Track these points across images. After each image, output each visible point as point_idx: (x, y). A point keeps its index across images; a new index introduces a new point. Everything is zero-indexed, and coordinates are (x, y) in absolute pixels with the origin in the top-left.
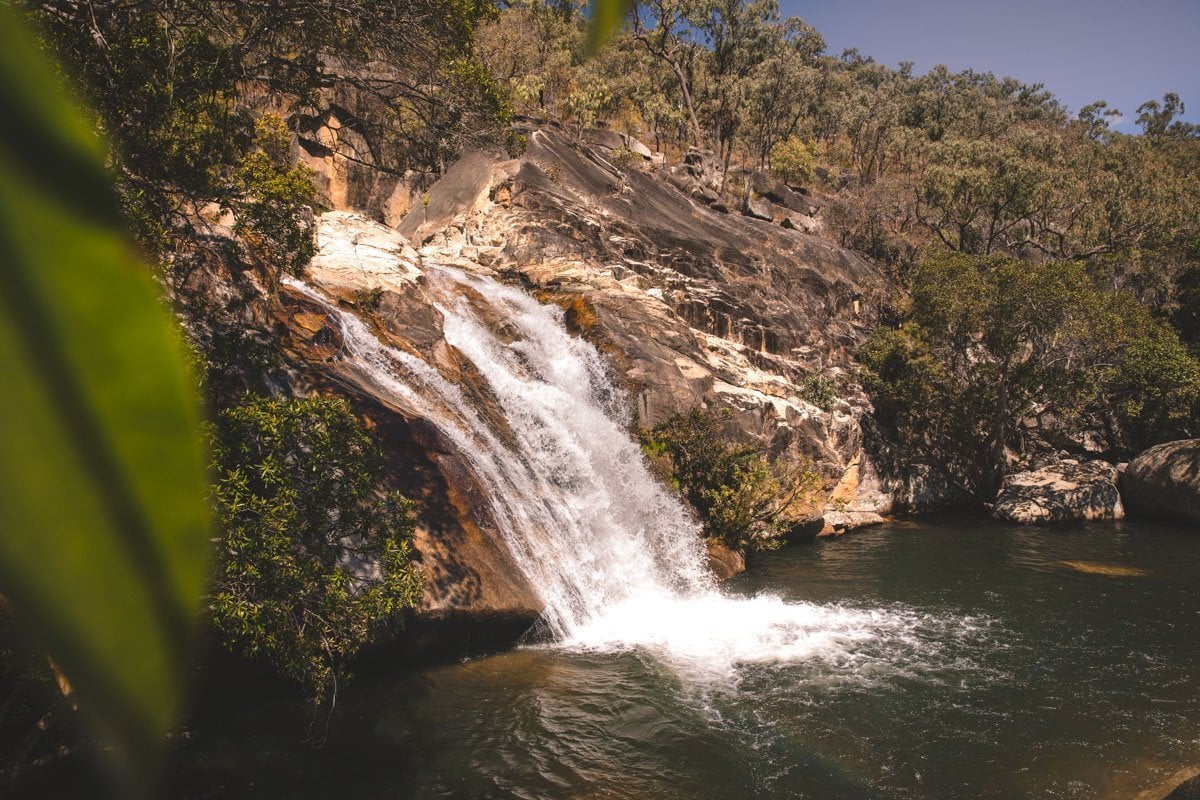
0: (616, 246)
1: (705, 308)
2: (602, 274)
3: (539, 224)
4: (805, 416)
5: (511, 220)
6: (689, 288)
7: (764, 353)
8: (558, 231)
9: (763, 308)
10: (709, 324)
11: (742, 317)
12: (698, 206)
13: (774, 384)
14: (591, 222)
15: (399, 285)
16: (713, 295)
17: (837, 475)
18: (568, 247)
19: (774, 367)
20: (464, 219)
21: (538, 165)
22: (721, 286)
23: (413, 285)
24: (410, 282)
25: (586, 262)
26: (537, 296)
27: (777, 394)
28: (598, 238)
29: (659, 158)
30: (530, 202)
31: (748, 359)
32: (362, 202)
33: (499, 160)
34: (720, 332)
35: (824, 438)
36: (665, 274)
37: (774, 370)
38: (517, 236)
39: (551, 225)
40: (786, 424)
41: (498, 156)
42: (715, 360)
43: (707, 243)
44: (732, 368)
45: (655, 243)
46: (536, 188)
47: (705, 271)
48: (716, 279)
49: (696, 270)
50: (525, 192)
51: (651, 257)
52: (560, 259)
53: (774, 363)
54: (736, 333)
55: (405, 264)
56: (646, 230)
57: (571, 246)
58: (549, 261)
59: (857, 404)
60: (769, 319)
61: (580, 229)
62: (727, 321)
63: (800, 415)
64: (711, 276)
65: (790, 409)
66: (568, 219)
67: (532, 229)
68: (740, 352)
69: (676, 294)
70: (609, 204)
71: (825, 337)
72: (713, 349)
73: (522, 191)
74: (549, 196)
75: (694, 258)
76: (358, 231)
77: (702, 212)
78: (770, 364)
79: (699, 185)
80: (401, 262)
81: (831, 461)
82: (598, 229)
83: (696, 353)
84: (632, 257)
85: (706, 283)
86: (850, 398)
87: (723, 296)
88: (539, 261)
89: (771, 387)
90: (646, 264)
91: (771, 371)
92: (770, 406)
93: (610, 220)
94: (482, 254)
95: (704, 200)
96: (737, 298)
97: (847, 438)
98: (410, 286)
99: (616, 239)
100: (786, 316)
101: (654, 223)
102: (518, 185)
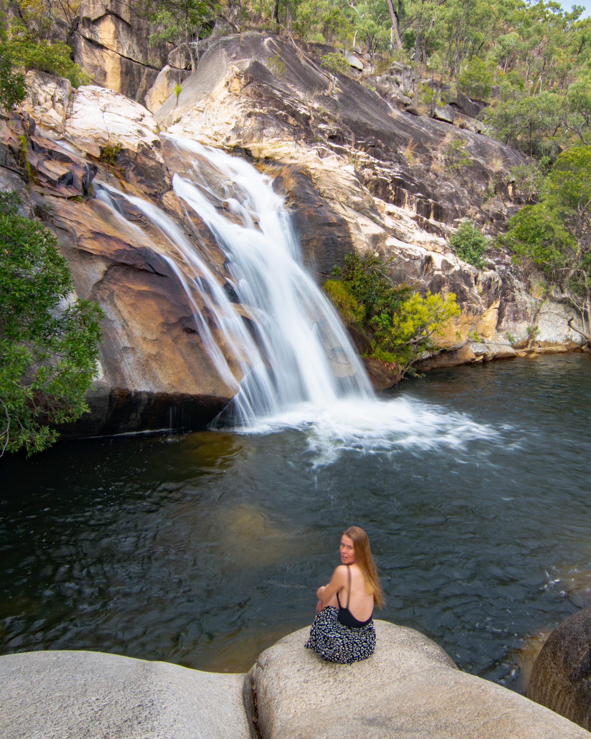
0: (322, 132)
1: (388, 184)
2: (309, 153)
3: (261, 111)
4: (457, 268)
5: (239, 106)
6: (377, 168)
7: (432, 221)
8: (276, 117)
9: (434, 187)
10: (391, 197)
11: (417, 193)
12: (394, 107)
13: (436, 243)
14: (303, 111)
15: (136, 145)
16: (395, 174)
17: (479, 313)
18: (283, 130)
19: (438, 231)
20: (204, 105)
21: (266, 65)
22: (403, 168)
23: (148, 146)
24: (146, 144)
25: (297, 142)
26: (256, 166)
27: (437, 251)
28: (308, 124)
29: (369, 70)
30: (255, 93)
31: (418, 223)
32: (133, 93)
33: (235, 59)
34: (398, 202)
35: (470, 286)
36: (359, 156)
37: (438, 234)
38: (243, 119)
39: (270, 112)
40: (440, 273)
41: (234, 55)
42: (389, 222)
43: (395, 134)
44: (402, 229)
45: (354, 132)
46: (260, 81)
47: (391, 156)
48: (400, 163)
49: (384, 155)
50: (251, 84)
51: (350, 143)
52: (276, 139)
53: (438, 228)
54: (411, 204)
55: (144, 130)
56: (347, 121)
57: (286, 129)
58: (267, 140)
59: (502, 264)
60: (438, 195)
61: (293, 116)
62: (404, 195)
63: (453, 267)
64: (395, 160)
65: (445, 262)
66: (285, 108)
67: (256, 114)
68: (411, 218)
69: (367, 172)
70: (319, 98)
71: (481, 212)
72: (390, 214)
73: (248, 84)
74: (271, 89)
75: (383, 145)
76: (107, 102)
77: (396, 113)
78: (435, 229)
79: (397, 92)
80: (140, 128)
81: (474, 303)
82: (309, 118)
83: (374, 215)
84: (334, 142)
85: (391, 165)
86: (496, 259)
87: (403, 175)
88: (260, 140)
89: (433, 245)
90: (346, 147)
91: (435, 234)
92: (429, 260)
93: (318, 111)
94: (216, 132)
95: (400, 104)
96: (415, 179)
97: (489, 287)
98: (145, 146)
99: (322, 126)
100: (452, 194)
101: (355, 116)
102: (246, 78)
